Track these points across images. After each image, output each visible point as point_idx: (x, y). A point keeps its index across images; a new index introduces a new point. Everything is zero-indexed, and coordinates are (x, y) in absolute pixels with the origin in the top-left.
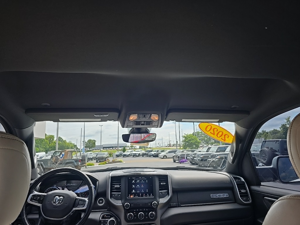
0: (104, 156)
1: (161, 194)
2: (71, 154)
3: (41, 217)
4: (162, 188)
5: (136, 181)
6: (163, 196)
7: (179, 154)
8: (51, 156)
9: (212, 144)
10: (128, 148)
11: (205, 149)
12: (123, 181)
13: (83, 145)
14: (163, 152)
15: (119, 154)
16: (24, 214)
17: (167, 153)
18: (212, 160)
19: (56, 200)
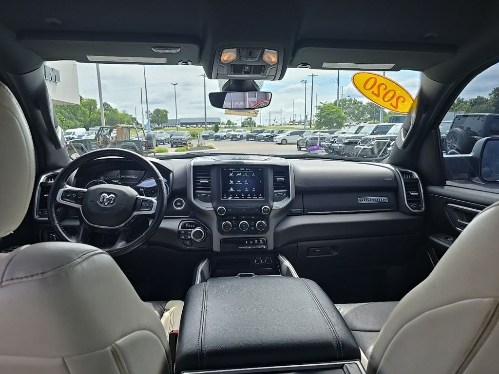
0: (183, 137)
1: (276, 195)
2: (128, 132)
3: (83, 225)
4: (277, 186)
5: (235, 174)
6: (279, 198)
7: (308, 136)
8: (95, 135)
9: (366, 121)
10: (224, 126)
11: (353, 129)
12: (214, 174)
13: (148, 118)
14: (282, 133)
15: (208, 134)
16: (55, 219)
17: (288, 135)
18: (362, 147)
19: (103, 200)
